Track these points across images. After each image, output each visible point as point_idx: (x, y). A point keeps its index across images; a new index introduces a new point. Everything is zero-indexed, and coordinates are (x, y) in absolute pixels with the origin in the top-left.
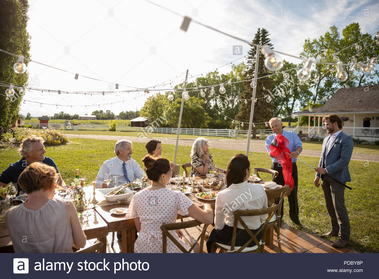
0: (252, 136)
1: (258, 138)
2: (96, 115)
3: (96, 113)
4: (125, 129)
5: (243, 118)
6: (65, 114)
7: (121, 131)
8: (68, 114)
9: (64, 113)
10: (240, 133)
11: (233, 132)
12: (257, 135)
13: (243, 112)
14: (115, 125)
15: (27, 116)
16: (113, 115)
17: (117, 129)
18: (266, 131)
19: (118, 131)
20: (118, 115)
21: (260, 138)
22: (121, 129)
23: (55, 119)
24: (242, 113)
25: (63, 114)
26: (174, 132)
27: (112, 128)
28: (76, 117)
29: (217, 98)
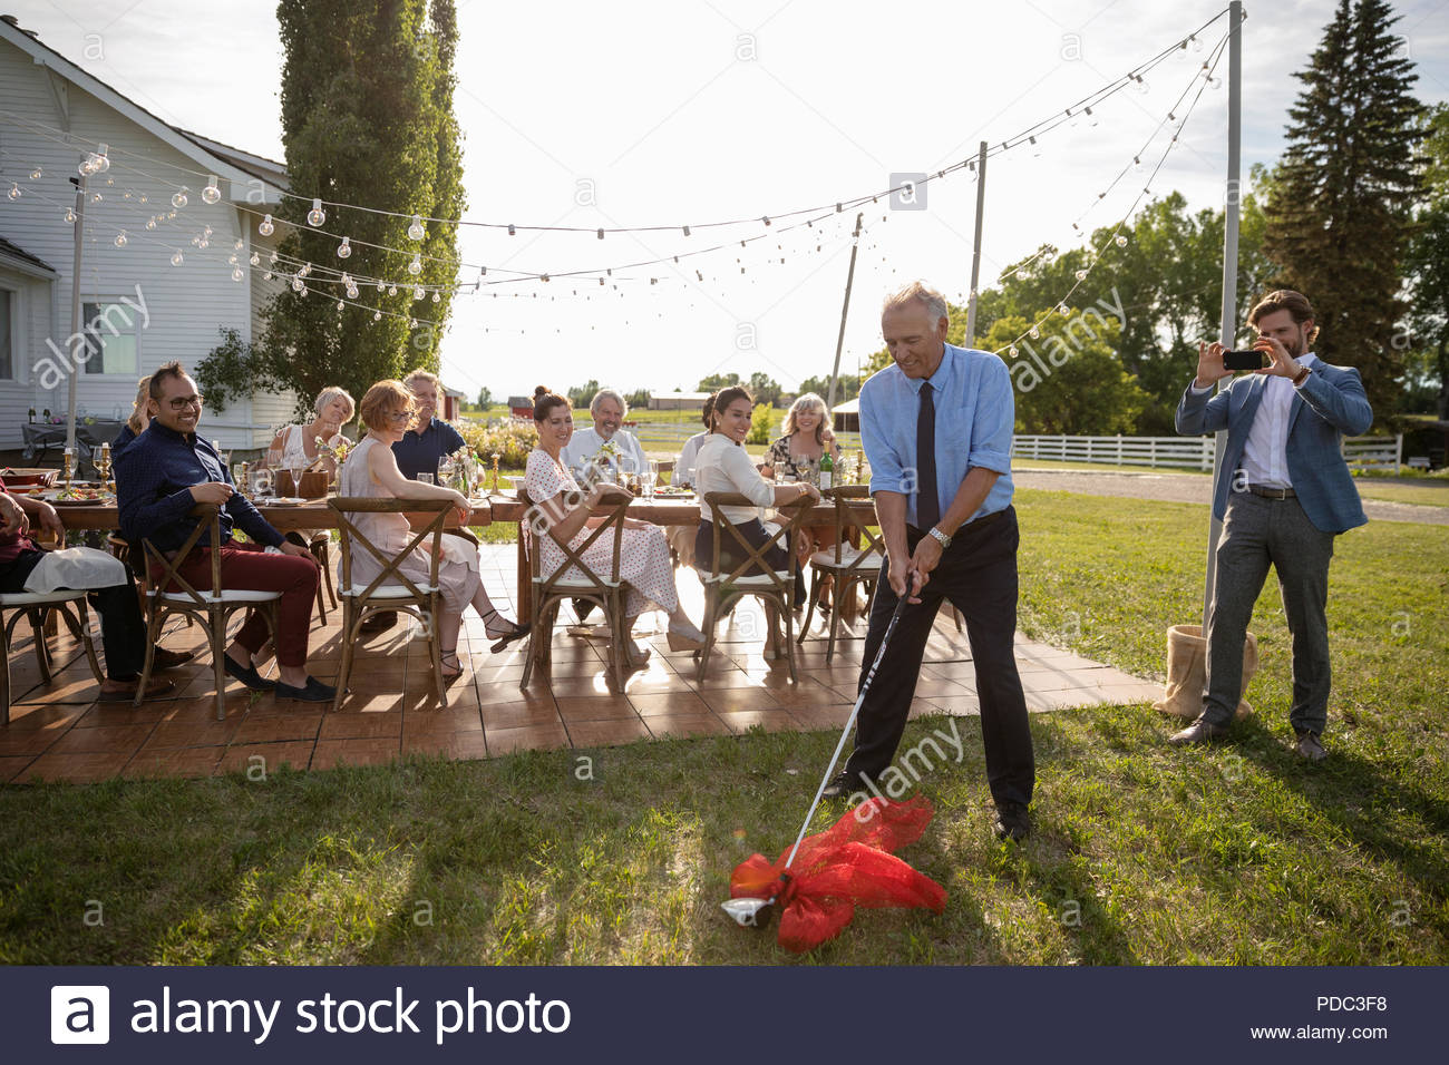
3: (712, 384)
15: (481, 399)
16: (776, 389)
18: (1380, 443)
20: (795, 388)
28: (643, 400)
29: (1185, 312)
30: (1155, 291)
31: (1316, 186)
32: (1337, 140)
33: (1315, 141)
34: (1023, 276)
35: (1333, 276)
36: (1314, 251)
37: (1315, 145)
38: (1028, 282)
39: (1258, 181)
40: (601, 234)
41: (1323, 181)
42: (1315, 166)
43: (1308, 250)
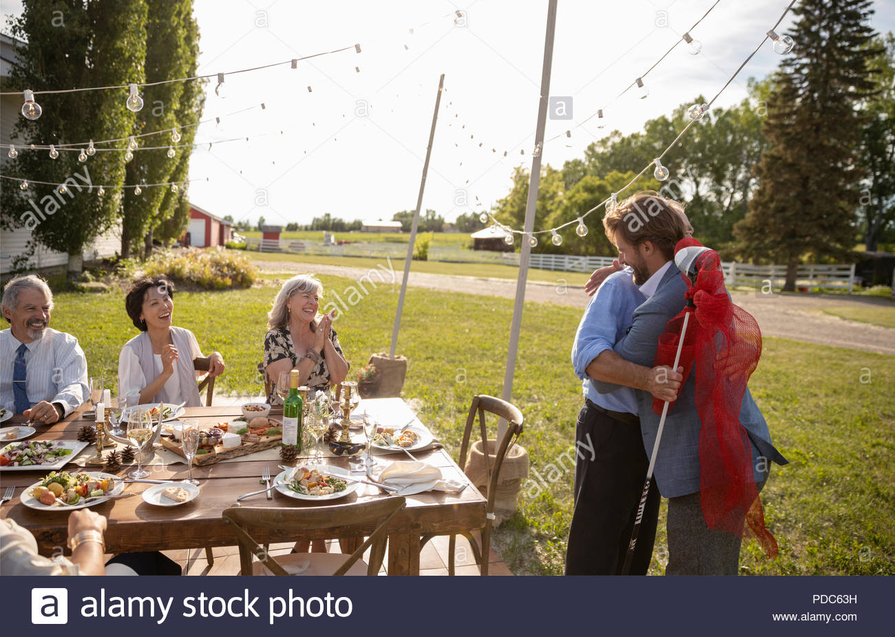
0: (782, 282)
1: (803, 290)
2: (402, 222)
3: (400, 217)
4: (453, 255)
5: (756, 232)
6: (334, 219)
7: (440, 261)
8: (341, 220)
9: (332, 217)
10: (750, 275)
11: (727, 271)
12: (799, 283)
13: (758, 212)
14: (425, 246)
15: (259, 224)
16: (441, 221)
17: (430, 256)
18: (839, 269)
19: (435, 260)
20: (454, 221)
21: (810, 290)
22: (442, 256)
23: (312, 229)
24: (754, 215)
25: (329, 220)
26: (571, 265)
27: (420, 253)
28: (357, 227)
29: (700, 175)
30: (682, 162)
31: (801, 88)
32: (816, 55)
33: (801, 56)
34: (600, 150)
35: (810, 150)
36: (797, 134)
37: (800, 59)
38: (603, 154)
39: (752, 89)
40: (294, 64)
41: (805, 84)
42: (801, 73)
43: (793, 133)
